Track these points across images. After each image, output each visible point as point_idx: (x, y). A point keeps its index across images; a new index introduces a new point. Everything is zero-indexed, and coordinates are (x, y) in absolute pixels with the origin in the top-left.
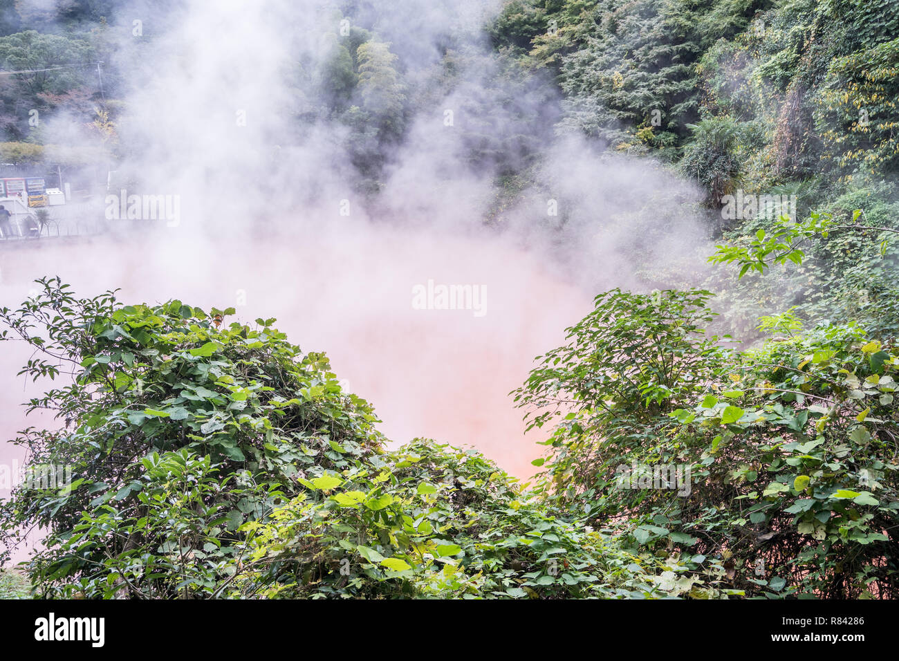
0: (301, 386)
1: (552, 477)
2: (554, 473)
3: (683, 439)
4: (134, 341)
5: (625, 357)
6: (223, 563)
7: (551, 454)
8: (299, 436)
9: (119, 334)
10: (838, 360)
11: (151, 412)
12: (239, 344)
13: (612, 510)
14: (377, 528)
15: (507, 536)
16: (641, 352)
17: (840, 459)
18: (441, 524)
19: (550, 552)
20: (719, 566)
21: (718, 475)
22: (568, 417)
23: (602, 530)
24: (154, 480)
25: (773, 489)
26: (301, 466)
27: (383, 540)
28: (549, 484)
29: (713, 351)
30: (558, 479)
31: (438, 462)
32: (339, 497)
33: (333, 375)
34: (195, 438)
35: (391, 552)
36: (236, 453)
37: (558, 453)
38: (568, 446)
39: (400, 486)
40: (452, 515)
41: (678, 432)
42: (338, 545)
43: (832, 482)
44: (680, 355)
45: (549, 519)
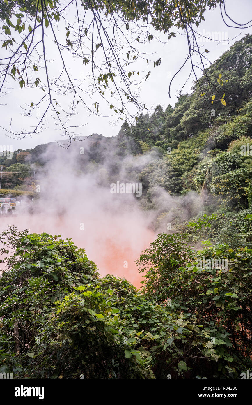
0: (77, 258)
1: (146, 287)
2: (147, 286)
3: (183, 276)
4: (32, 244)
5: (166, 252)
6: (48, 314)
7: (146, 280)
8: (75, 273)
9: (28, 242)
10: (222, 254)
11: (33, 265)
12: (61, 245)
13: (164, 298)
14: (95, 303)
15: (133, 306)
16: (170, 250)
17: (226, 283)
18: (114, 302)
19: (146, 312)
20: (195, 317)
21: (193, 287)
22: (150, 269)
23: (161, 305)
24: (31, 286)
25: (208, 292)
26: (75, 282)
27: (97, 308)
28: (146, 289)
29: (189, 250)
30: (148, 288)
31: (114, 282)
32: (85, 293)
33: (86, 255)
34: (45, 273)
35: (98, 312)
36: (56, 278)
37: (148, 280)
38: (151, 277)
39: (103, 290)
40: (117, 299)
41: (181, 274)
42: (83, 309)
43: (225, 290)
44: (181, 251)
45: (146, 301)
